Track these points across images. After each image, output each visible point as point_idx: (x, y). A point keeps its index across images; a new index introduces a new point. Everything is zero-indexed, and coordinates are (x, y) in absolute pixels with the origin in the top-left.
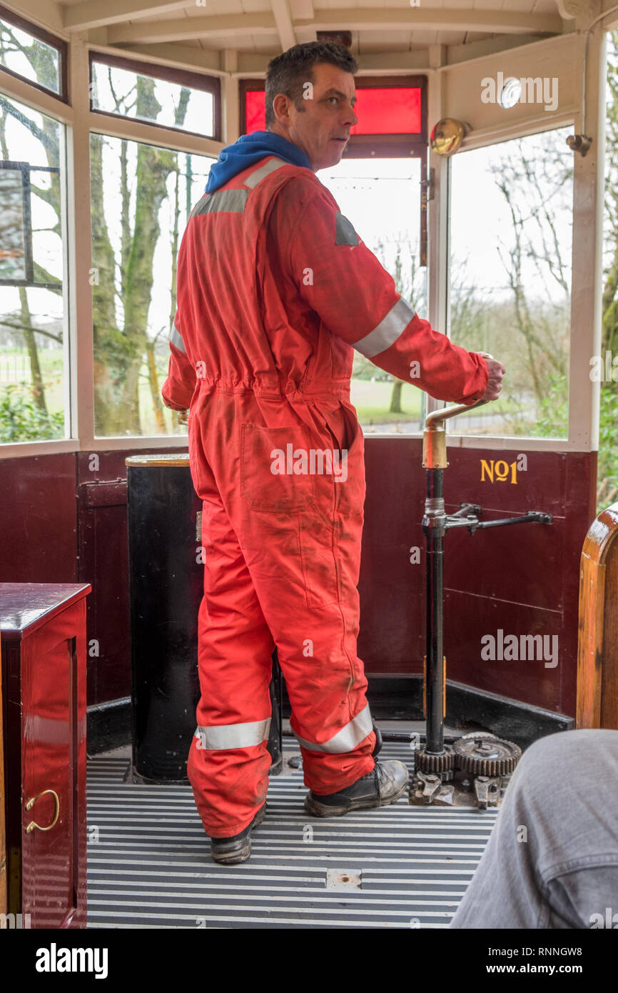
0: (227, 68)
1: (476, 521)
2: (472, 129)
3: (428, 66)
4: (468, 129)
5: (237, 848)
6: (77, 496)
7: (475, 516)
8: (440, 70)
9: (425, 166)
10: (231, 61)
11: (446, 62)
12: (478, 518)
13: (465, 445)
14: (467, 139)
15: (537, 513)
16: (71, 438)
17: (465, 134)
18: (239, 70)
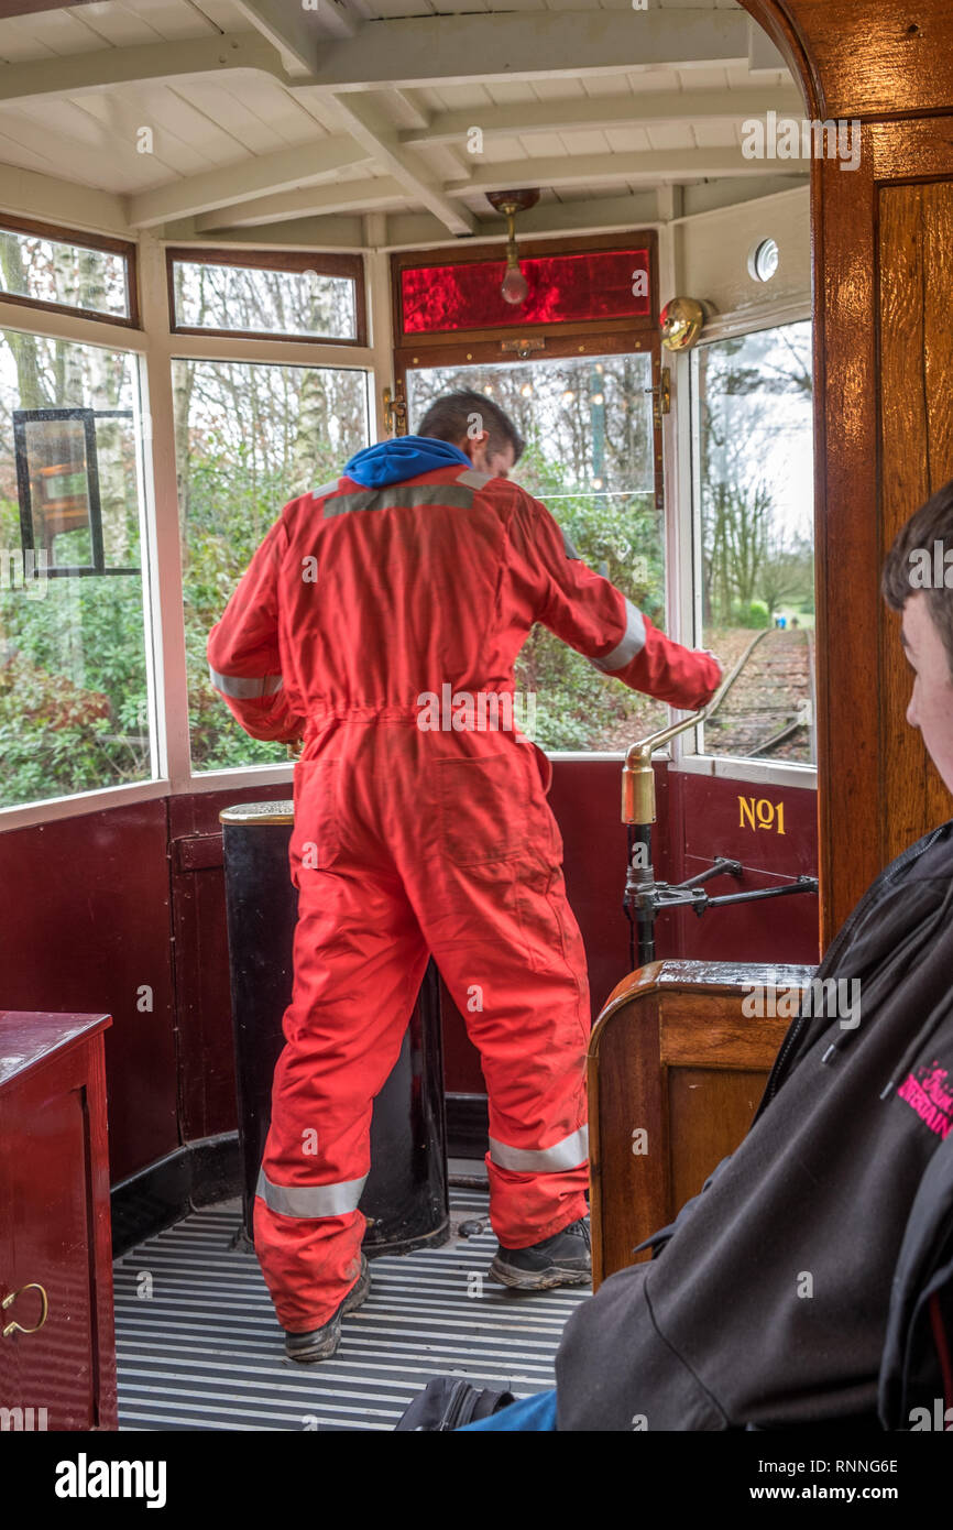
0: (370, 241)
1: (704, 897)
2: (717, 312)
3: (657, 219)
4: (709, 310)
5: (316, 1342)
6: (169, 857)
7: (703, 890)
8: (672, 224)
9: (657, 363)
10: (376, 231)
11: (682, 209)
12: (707, 892)
13: (719, 774)
14: (707, 328)
15: (812, 879)
16: (159, 777)
17: (705, 320)
18: (388, 244)
